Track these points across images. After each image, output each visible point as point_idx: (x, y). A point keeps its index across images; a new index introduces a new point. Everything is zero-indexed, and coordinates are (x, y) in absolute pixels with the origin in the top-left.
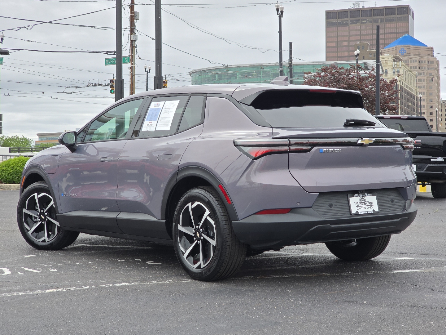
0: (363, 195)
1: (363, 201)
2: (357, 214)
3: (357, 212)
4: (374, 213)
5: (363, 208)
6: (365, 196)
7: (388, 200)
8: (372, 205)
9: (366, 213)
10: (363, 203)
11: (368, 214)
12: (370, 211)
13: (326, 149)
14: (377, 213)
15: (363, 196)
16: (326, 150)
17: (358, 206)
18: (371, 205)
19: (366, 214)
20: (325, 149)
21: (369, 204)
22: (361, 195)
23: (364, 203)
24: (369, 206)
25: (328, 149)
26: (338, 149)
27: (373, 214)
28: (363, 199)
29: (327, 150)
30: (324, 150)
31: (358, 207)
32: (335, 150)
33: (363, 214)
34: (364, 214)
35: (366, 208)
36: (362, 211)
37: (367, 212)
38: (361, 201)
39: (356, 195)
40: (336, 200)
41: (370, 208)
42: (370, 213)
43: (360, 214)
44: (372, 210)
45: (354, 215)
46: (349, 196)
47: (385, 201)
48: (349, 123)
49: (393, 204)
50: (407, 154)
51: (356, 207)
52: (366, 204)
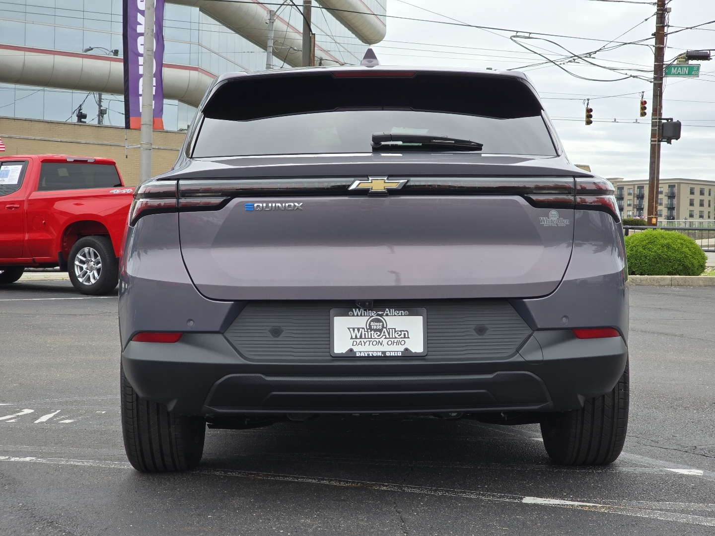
0: (380, 313)
1: (377, 326)
2: (350, 355)
3: (351, 350)
4: (407, 355)
5: (374, 343)
6: (387, 315)
8: (405, 337)
9: (380, 354)
10: (375, 330)
11: (385, 356)
12: (395, 350)
13: (262, 202)
14: (417, 357)
15: (378, 315)
16: (261, 205)
17: (356, 338)
18: (402, 336)
19: (377, 357)
20: (259, 203)
21: (397, 336)
22: (373, 313)
23: (380, 331)
24: (396, 340)
25: (267, 202)
26: (296, 203)
27: (402, 360)
28: (378, 321)
29: (265, 205)
30: (256, 205)
31: (358, 341)
32: (287, 205)
33: (368, 357)
34: (373, 357)
36: (367, 349)
37: (384, 353)
38: (370, 325)
39: (356, 311)
40: (295, 321)
41: (398, 343)
42: (393, 354)
43: (357, 355)
44: (401, 348)
45: (340, 357)
46: (332, 311)
47: (455, 330)
48: (383, 143)
49: (480, 337)
50: (555, 219)
51: (352, 338)
52: (386, 334)
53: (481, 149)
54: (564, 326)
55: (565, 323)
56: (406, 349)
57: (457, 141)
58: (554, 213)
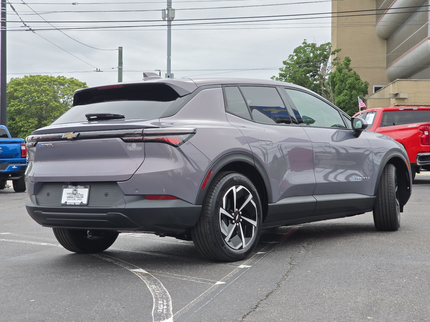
0: (76, 187)
1: (75, 192)
2: (65, 204)
3: (66, 202)
4: (82, 205)
5: (73, 199)
6: (78, 188)
7: (102, 193)
8: (82, 197)
9: (73, 204)
10: (74, 194)
11: (75, 205)
12: (78, 202)
14: (84, 205)
15: (76, 188)
17: (68, 197)
19: (73, 205)
22: (74, 187)
23: (75, 194)
24: (79, 198)
26: (50, 143)
27: (80, 206)
28: (75, 190)
29: (43, 145)
31: (69, 198)
33: (70, 205)
34: (71, 205)
35: (76, 199)
36: (71, 202)
37: (75, 203)
38: (73, 192)
39: (70, 186)
40: (54, 190)
41: (80, 200)
42: (77, 204)
43: (67, 204)
44: (80, 202)
45: (63, 205)
46: (63, 186)
47: (97, 195)
48: (91, 117)
49: (106, 198)
50: (135, 147)
51: (67, 197)
52: (77, 196)
53: (124, 118)
54: (137, 194)
55: (137, 192)
56: (82, 202)
57: (115, 115)
58: (134, 145)
